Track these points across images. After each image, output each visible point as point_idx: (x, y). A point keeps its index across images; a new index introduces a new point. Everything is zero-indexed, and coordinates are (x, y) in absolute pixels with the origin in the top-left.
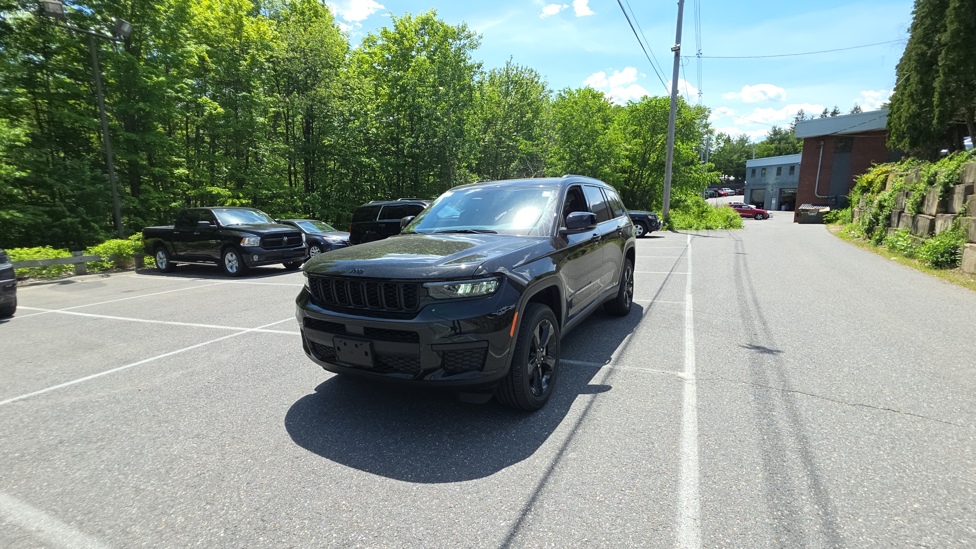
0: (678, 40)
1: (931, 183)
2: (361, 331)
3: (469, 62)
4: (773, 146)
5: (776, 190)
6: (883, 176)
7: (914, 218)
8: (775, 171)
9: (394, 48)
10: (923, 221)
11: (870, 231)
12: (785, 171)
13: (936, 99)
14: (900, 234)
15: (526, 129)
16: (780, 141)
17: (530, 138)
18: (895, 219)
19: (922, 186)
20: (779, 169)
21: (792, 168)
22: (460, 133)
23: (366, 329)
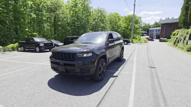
0: (135, 3)
1: (187, 34)
2: (63, 64)
3: (90, 6)
4: (155, 25)
5: (156, 35)
6: (177, 32)
7: (184, 41)
8: (155, 31)
9: (74, 3)
10: (185, 42)
11: (174, 44)
12: (157, 31)
13: (189, 16)
14: (180, 44)
15: (102, 21)
16: (157, 24)
17: (103, 23)
18: (180, 41)
19: (185, 34)
20: (156, 30)
21: (159, 30)
22: (88, 22)
23: (64, 64)
